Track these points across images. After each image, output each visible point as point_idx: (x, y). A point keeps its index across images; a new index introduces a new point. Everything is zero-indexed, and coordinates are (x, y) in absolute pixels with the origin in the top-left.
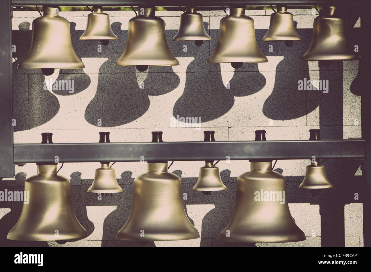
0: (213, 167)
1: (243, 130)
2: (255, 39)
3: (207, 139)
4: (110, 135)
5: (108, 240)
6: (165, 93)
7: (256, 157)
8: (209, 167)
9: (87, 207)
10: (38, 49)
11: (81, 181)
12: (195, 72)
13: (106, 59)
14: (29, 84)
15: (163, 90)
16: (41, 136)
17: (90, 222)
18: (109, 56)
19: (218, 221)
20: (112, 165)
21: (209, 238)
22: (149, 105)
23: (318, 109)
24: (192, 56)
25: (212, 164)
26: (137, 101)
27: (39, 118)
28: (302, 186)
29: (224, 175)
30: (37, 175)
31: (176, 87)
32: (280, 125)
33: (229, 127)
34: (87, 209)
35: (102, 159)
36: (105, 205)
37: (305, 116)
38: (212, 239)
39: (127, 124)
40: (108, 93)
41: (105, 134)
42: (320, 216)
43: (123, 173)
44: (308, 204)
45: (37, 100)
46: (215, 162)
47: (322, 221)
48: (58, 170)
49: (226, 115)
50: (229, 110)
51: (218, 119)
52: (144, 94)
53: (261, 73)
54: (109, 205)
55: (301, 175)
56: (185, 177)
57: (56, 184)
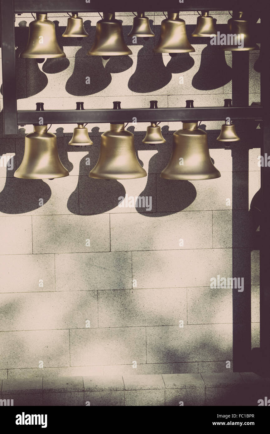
0: (157, 126)
1: (178, 97)
2: (186, 35)
3: (152, 107)
4: (84, 104)
5: (83, 176)
6: (122, 71)
7: (186, 120)
8: (153, 127)
9: (68, 152)
10: (33, 45)
11: (63, 134)
12: (144, 56)
13: (80, 47)
14: (26, 65)
15: (121, 69)
16: (36, 105)
17: (70, 163)
18: (83, 45)
19: (160, 162)
20: (86, 125)
21: (154, 174)
22: (111, 80)
23: (231, 82)
24: (141, 45)
25: (156, 124)
26: (103, 77)
27: (34, 89)
28: (219, 139)
29: (165, 129)
30: (33, 132)
31: (130, 67)
32: (204, 94)
33: (168, 95)
34: (68, 154)
35: (78, 122)
36: (80, 151)
37: (222, 87)
38: (156, 174)
39: (96, 94)
40: (82, 71)
41: (80, 104)
42: (232, 157)
43: (93, 128)
44: (223, 149)
45: (32, 76)
46: (158, 123)
47: (233, 161)
48: (48, 129)
49: (166, 87)
50: (168, 83)
51: (160, 89)
52: (107, 72)
53: (191, 56)
54: (83, 151)
55: (219, 129)
56: (137, 131)
57: (47, 139)
